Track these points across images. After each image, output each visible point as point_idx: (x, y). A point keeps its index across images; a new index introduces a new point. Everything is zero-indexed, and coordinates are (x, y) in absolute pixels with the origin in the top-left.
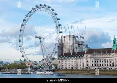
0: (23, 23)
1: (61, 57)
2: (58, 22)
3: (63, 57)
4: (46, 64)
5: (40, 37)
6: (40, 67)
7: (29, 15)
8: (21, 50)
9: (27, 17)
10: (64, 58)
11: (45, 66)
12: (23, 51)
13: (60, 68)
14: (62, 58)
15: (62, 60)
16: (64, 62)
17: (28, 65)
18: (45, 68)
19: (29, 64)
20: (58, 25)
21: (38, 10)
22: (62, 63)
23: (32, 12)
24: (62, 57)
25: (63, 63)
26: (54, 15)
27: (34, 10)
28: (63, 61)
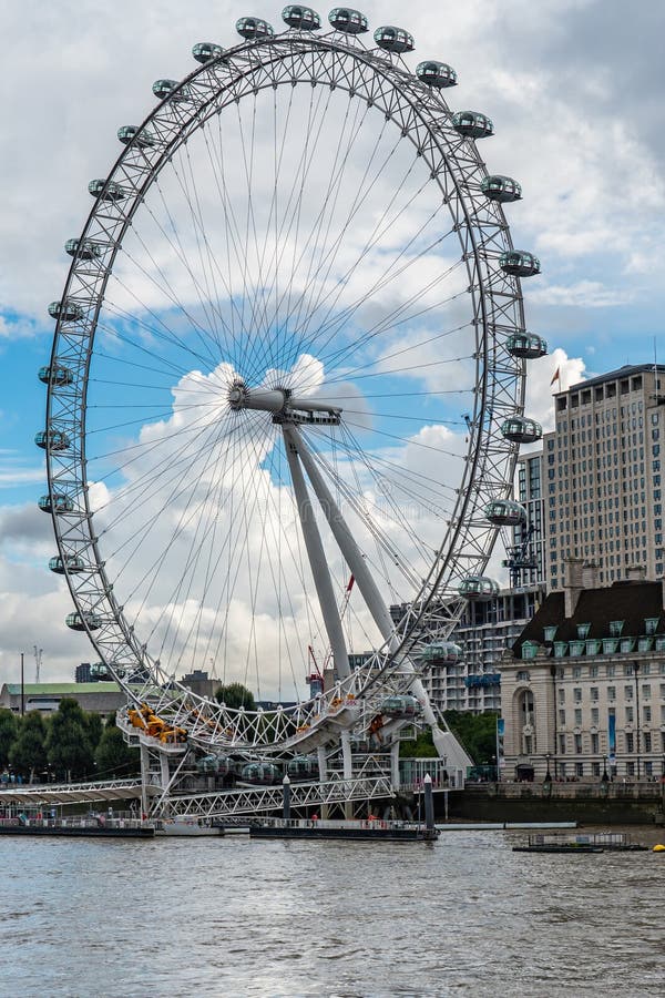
0: (95, 227)
1: (539, 639)
2: (504, 227)
3: (568, 634)
4: (365, 728)
5: (287, 393)
6: (287, 756)
7: (163, 130)
8: (69, 550)
9: (135, 152)
10: (576, 651)
11: (346, 748)
12: (87, 558)
13: (526, 773)
14: (560, 651)
15: (553, 671)
16: (578, 693)
17: (146, 740)
18: (348, 769)
19: (156, 730)
20: (495, 265)
21: (260, 77)
22: (558, 715)
23: (200, 91)
24: (550, 635)
25: (569, 705)
26: (454, 138)
27: (222, 73)
28: (569, 688)
